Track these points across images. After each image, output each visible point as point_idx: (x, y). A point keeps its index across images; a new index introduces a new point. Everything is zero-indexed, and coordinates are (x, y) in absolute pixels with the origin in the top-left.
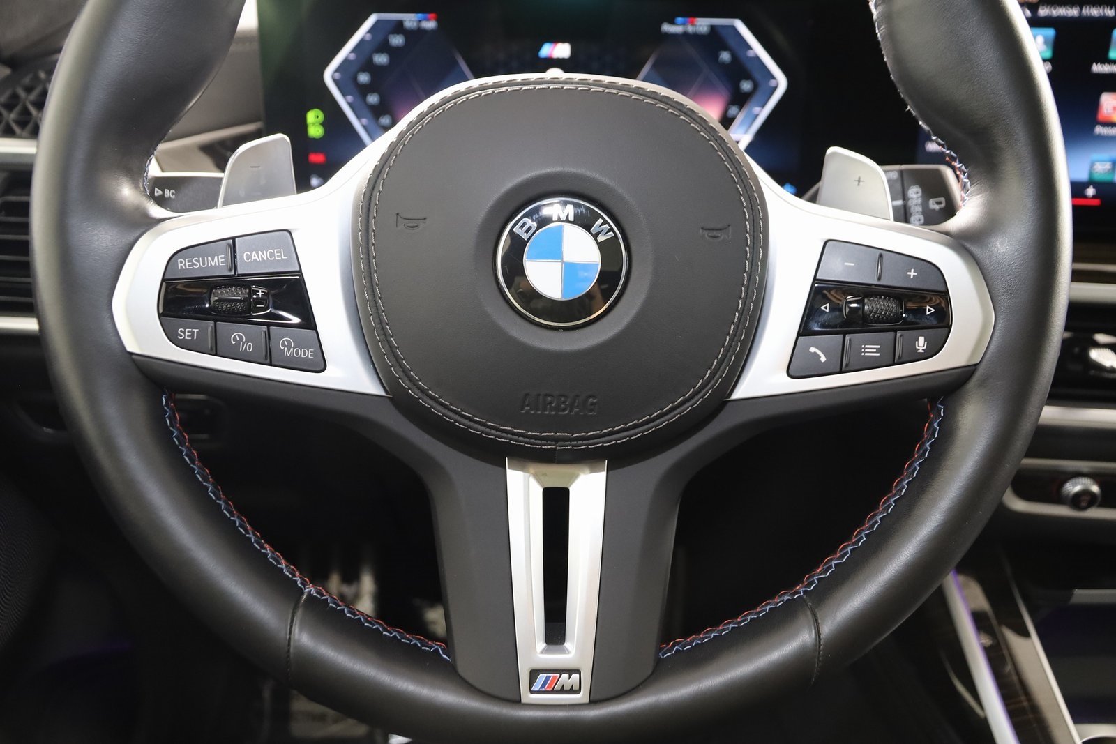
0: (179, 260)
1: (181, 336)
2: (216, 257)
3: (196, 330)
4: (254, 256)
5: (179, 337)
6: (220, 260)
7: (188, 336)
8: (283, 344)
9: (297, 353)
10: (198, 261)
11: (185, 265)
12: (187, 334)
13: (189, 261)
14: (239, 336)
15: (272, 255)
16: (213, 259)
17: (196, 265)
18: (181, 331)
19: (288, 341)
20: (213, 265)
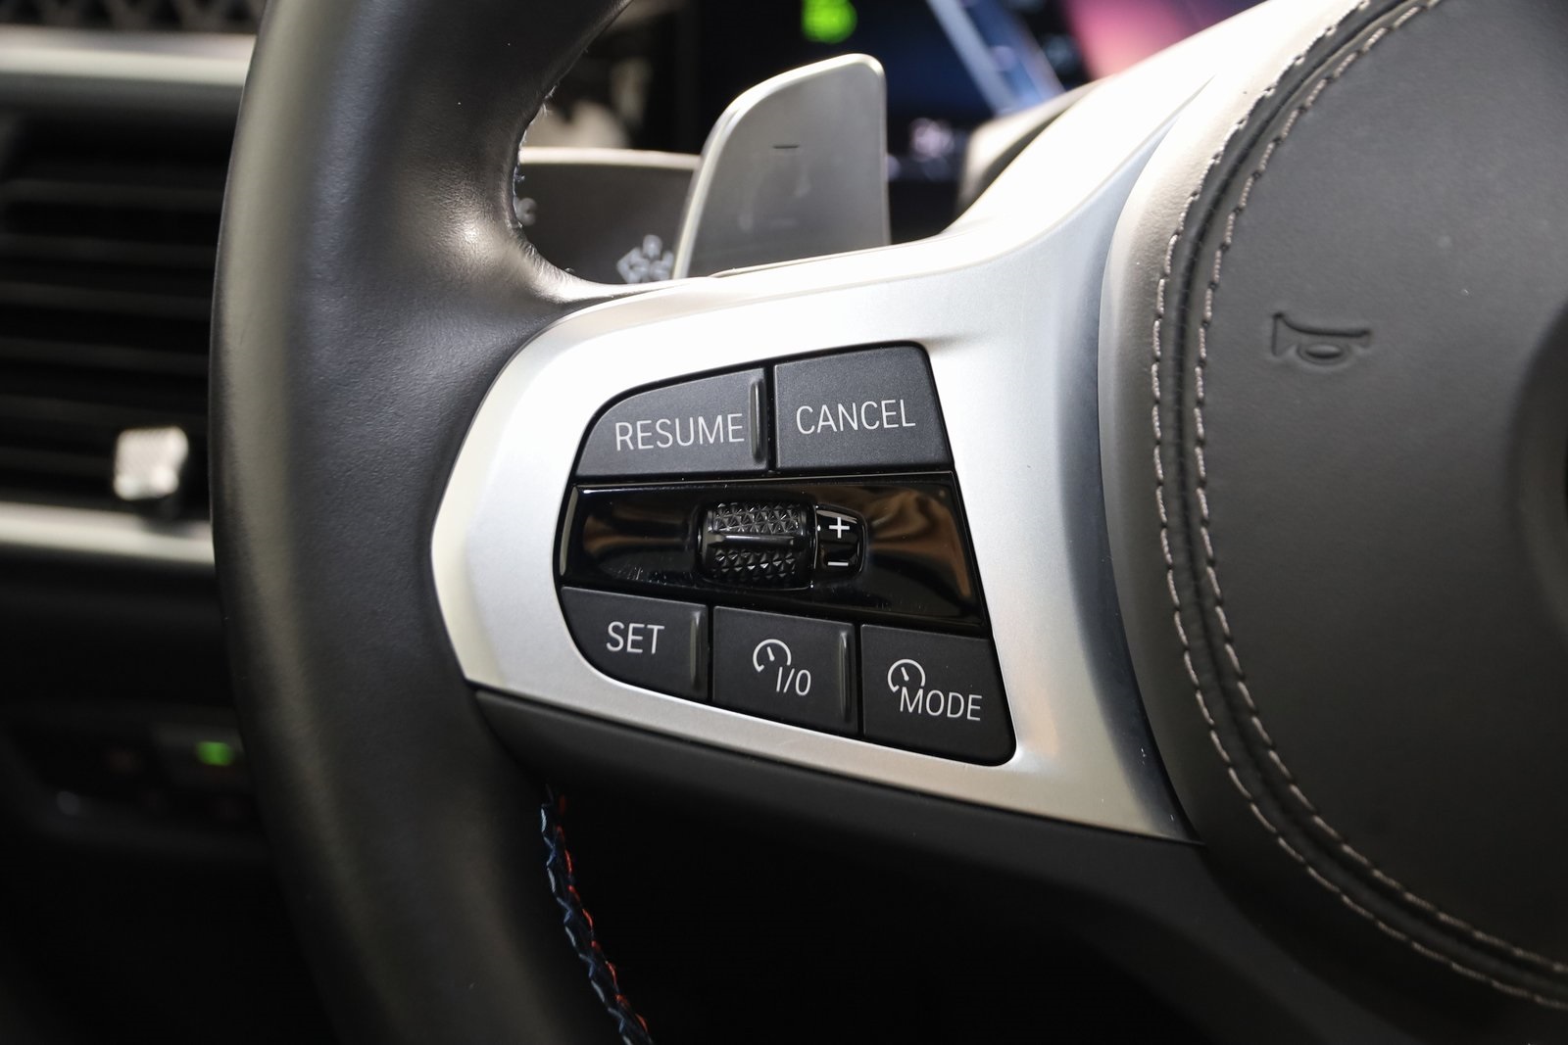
0: (619, 426)
1: (616, 643)
2: (719, 419)
3: (656, 628)
4: (825, 421)
5: (609, 646)
6: (731, 428)
7: (635, 644)
8: (897, 678)
9: (935, 705)
10: (671, 429)
11: (634, 438)
12: (631, 637)
13: (644, 429)
14: (776, 649)
15: (873, 415)
16: (710, 424)
17: (665, 440)
18: (616, 629)
19: (910, 668)
20: (712, 440)
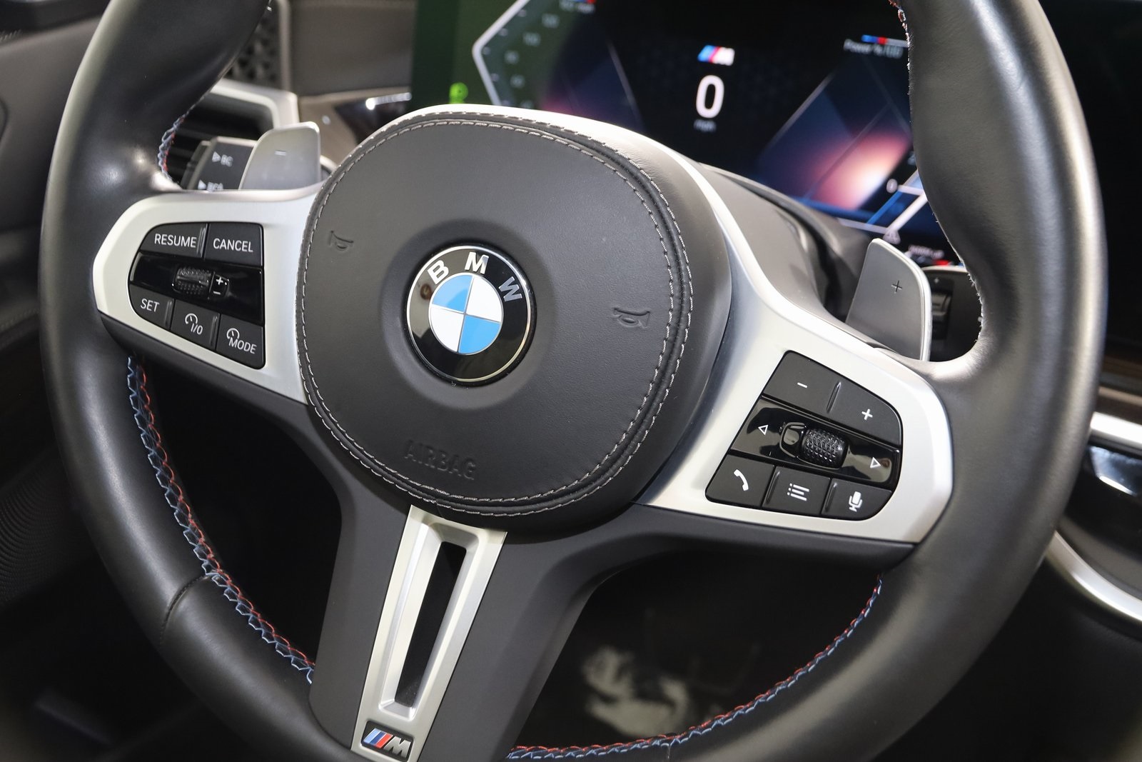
0: (156, 235)
1: (143, 306)
2: (189, 238)
3: (157, 303)
4: (223, 245)
6: (192, 242)
7: (149, 307)
8: (230, 334)
9: (241, 345)
10: (173, 240)
11: (161, 240)
12: (149, 305)
13: (164, 237)
14: (193, 317)
15: (239, 246)
16: (186, 240)
17: (170, 242)
18: (144, 302)
19: (235, 332)
20: (185, 245)
